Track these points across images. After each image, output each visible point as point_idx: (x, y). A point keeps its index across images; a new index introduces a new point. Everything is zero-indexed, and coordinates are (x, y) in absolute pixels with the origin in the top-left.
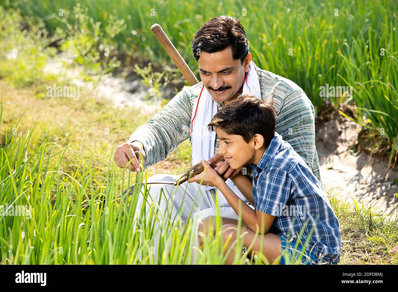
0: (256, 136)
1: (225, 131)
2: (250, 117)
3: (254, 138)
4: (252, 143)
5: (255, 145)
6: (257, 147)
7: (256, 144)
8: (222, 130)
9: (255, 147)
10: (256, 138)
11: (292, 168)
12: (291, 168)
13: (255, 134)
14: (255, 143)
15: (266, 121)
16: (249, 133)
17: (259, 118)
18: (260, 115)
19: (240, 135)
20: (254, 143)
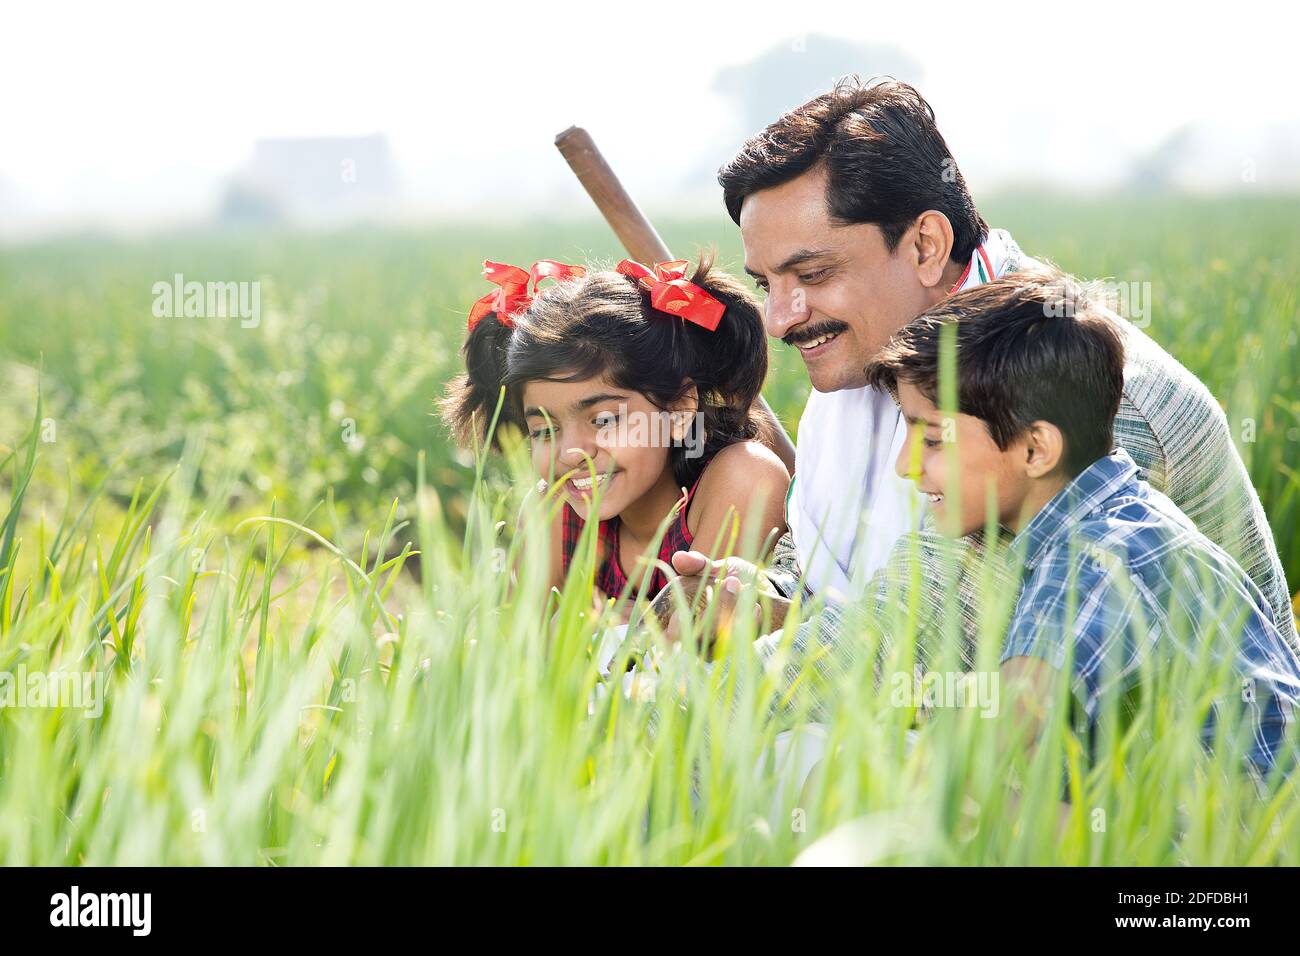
0: (1036, 429)
1: (924, 392)
2: (1024, 359)
3: (1029, 436)
4: (1019, 453)
5: (1029, 460)
6: (1035, 468)
7: (1036, 456)
8: (918, 388)
9: (1029, 466)
10: (1036, 436)
11: (1145, 559)
12: (1140, 558)
13: (1033, 421)
14: (1031, 452)
15: (1084, 382)
16: (1013, 415)
17: (1057, 365)
18: (1064, 356)
19: (979, 415)
20: (1026, 454)
